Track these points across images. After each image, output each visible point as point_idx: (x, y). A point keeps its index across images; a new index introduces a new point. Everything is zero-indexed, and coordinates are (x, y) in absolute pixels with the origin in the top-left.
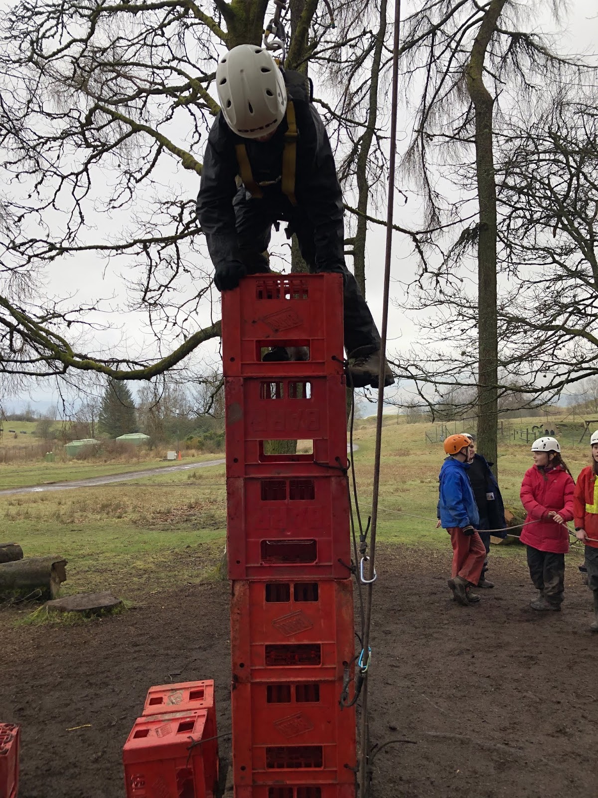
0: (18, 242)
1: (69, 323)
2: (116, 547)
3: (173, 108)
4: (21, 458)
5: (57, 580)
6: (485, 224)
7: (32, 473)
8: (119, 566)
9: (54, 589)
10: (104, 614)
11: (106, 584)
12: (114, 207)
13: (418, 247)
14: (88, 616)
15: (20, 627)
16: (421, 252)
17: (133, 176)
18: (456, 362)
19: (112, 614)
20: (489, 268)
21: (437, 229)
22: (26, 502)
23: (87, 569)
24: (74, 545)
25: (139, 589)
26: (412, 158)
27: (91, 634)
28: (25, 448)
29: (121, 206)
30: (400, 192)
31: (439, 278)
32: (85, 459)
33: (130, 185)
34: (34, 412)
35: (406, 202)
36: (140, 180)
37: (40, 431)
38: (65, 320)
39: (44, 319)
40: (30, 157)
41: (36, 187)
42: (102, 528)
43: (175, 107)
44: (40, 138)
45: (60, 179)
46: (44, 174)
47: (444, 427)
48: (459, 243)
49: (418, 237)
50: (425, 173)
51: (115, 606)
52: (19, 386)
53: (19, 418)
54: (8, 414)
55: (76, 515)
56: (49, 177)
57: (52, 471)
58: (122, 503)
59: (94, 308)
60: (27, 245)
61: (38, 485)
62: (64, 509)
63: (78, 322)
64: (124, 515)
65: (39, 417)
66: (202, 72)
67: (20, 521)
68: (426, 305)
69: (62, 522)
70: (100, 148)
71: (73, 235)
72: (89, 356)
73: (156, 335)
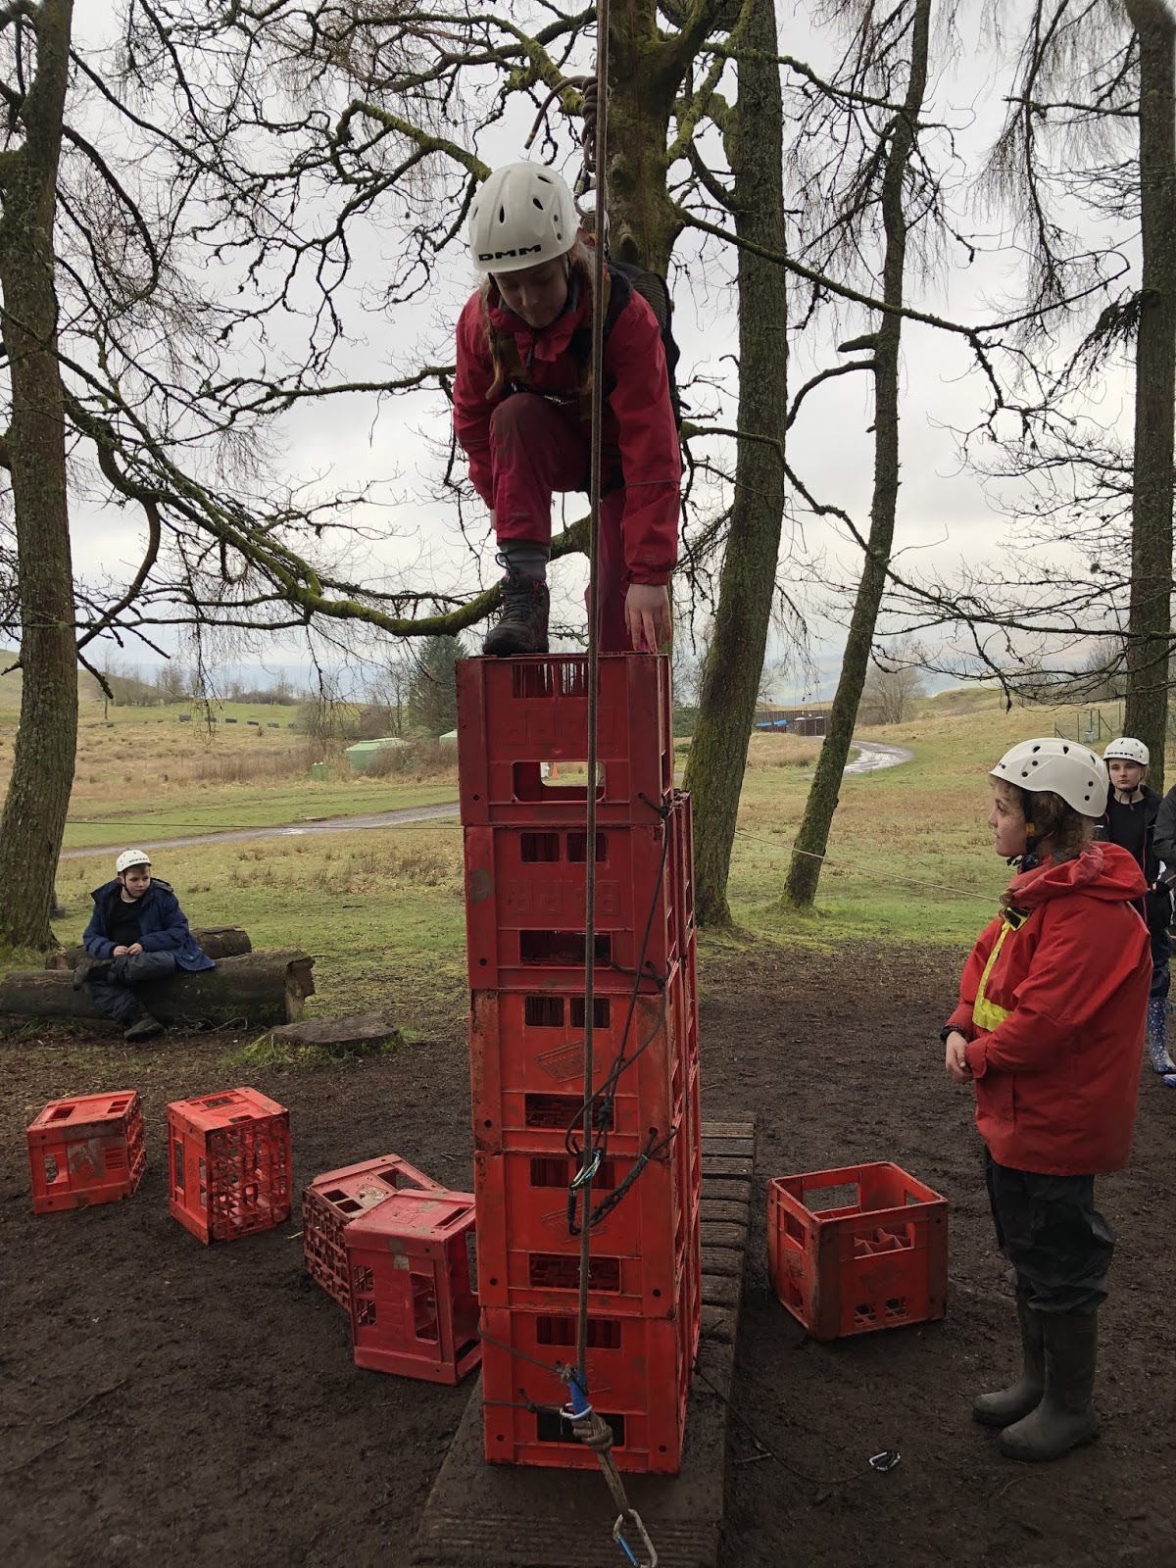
0: (216, 382)
1: (319, 528)
2: (417, 937)
3: (503, 94)
4: (269, 774)
5: (298, 992)
6: (1153, 293)
7: (284, 801)
8: (416, 971)
9: (293, 1006)
10: (366, 1052)
11: (387, 1001)
12: (396, 301)
13: (981, 357)
14: (339, 1054)
15: (229, 1066)
16: (988, 368)
17: (429, 239)
18: (1079, 586)
19: (380, 1053)
20: (1159, 387)
21: (1056, 306)
22: (271, 854)
23: (360, 975)
24: (344, 934)
25: (441, 1012)
26: (1009, 154)
27: (341, 1084)
28: (277, 754)
29: (410, 296)
30: (959, 238)
31: (1029, 419)
32: (383, 775)
33: (424, 254)
34: (292, 687)
35: (971, 259)
36: (442, 245)
37: (304, 722)
38: (309, 522)
39: (273, 521)
40: (240, 215)
41: (251, 271)
42: (400, 904)
43: (507, 93)
44: (254, 176)
45: (294, 252)
46: (265, 244)
47: (1094, 713)
48: (1096, 335)
49: (982, 337)
50: (1033, 188)
51: (387, 1038)
52: (243, 645)
53: (266, 699)
54: (247, 691)
55: (355, 878)
56: (274, 250)
57: (322, 799)
58: (440, 858)
59: (361, 500)
60: (229, 390)
61: (297, 823)
62: (334, 868)
63: (334, 525)
64: (441, 880)
65: (300, 696)
66: (560, 15)
67: (256, 889)
68: (1031, 467)
69: (330, 892)
70: (372, 182)
71: (321, 360)
72: (363, 587)
73: (471, 549)
